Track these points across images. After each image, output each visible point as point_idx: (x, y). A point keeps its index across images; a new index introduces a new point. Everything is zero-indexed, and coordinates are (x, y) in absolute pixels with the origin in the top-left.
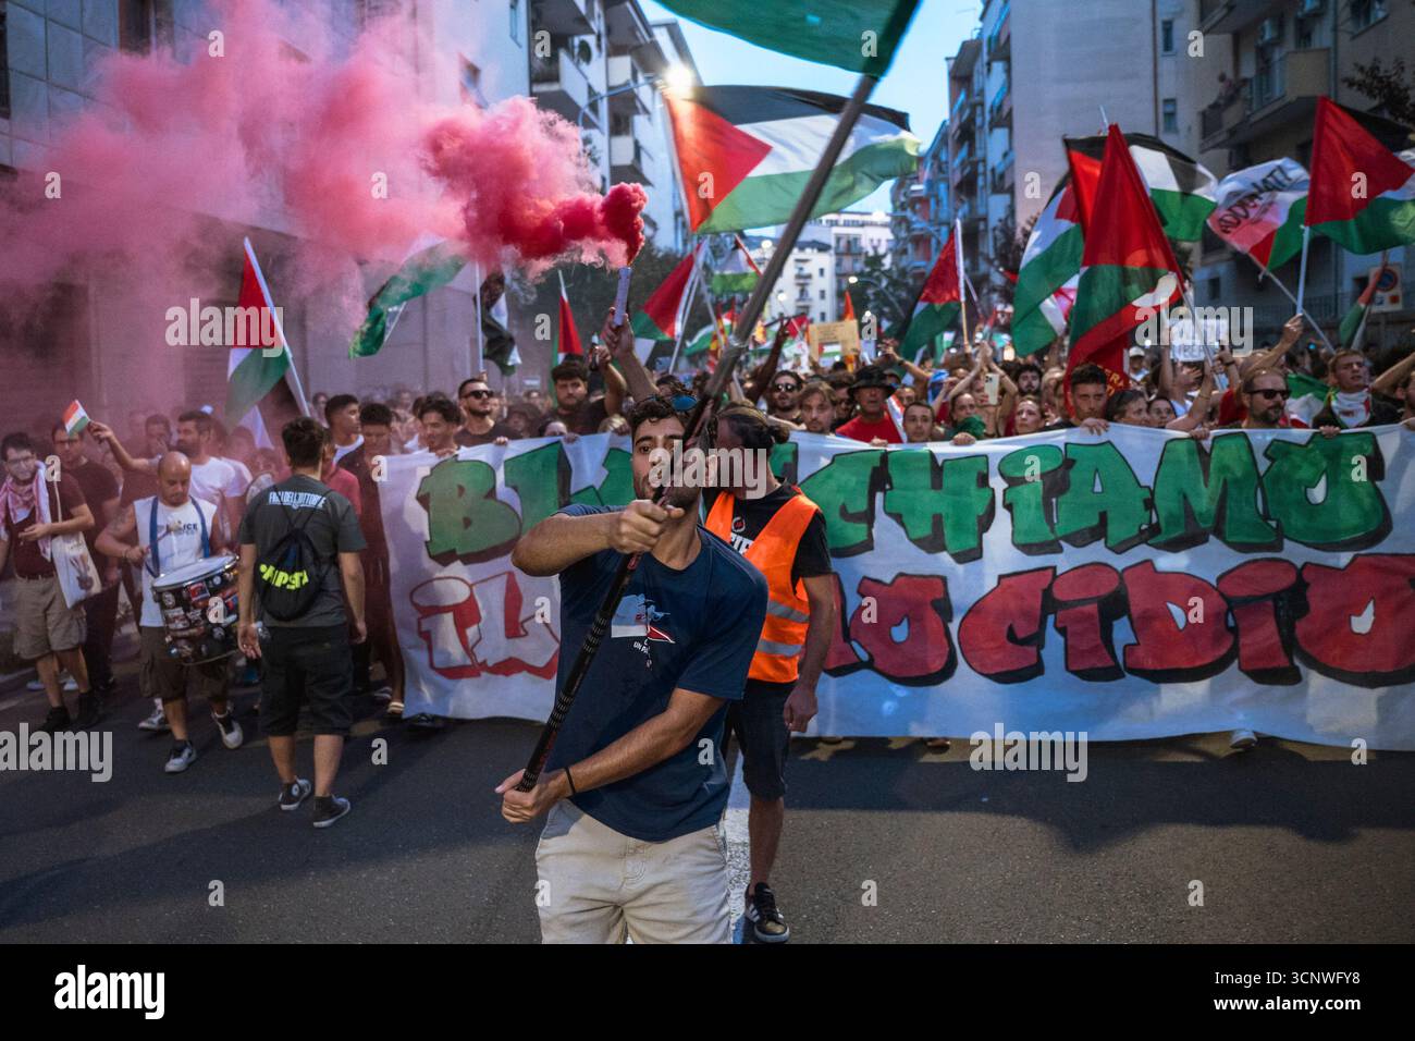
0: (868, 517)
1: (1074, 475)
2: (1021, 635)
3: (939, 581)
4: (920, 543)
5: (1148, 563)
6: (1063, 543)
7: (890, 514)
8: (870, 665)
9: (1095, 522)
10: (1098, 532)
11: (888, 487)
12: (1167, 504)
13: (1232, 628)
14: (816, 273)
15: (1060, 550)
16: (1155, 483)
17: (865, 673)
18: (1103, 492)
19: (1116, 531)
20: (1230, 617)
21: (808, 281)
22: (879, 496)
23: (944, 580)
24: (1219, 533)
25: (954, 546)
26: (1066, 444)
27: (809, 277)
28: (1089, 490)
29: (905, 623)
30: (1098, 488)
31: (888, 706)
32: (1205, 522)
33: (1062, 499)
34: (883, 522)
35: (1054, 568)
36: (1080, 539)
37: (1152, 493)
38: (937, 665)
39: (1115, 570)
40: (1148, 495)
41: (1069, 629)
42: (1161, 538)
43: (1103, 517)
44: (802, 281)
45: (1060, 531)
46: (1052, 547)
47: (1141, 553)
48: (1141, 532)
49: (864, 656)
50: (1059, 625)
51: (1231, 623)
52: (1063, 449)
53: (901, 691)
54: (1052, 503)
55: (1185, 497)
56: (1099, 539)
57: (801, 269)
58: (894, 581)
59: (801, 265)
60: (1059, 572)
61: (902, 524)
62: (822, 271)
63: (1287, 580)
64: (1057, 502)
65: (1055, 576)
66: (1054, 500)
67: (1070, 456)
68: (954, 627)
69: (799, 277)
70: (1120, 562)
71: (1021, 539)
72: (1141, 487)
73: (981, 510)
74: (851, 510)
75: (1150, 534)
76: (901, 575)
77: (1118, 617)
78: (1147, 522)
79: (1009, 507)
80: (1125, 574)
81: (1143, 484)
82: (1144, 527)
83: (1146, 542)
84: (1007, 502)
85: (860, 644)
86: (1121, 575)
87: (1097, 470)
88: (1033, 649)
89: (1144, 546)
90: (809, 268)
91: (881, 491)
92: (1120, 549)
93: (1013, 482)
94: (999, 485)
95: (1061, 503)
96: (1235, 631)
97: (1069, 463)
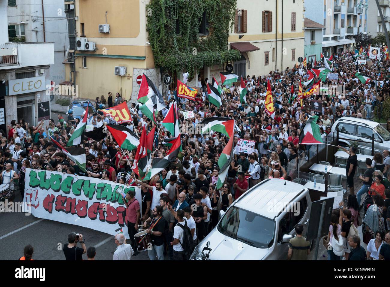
0: (80, 190)
1: (105, 188)
2: (95, 212)
4: (86, 195)
5: (110, 204)
9: (106, 196)
10: (105, 198)
12: (114, 195)
17: (76, 215)
18: (108, 191)
19: (108, 199)
22: (82, 187)
23: (88, 202)
24: (118, 201)
25: (89, 197)
28: (106, 191)
29: (82, 208)
31: (76, 220)
32: (117, 199)
34: (82, 191)
36: (103, 199)
38: (84, 215)
42: (112, 201)
43: (107, 195)
45: (102, 197)
46: (100, 199)
47: (110, 202)
49: (76, 212)
50: (99, 212)
52: (105, 184)
53: (79, 218)
61: (84, 192)
63: (124, 210)
65: (100, 204)
68: (88, 209)
70: (107, 203)
71: (97, 197)
72: (112, 192)
73: (94, 192)
74: (79, 188)
75: (111, 200)
76: (83, 200)
77: (105, 212)
79: (97, 192)
82: (111, 198)
85: (76, 210)
87: (108, 188)
92: (107, 201)
93: (98, 188)
94: (96, 188)
95: (103, 192)
96: (118, 216)
97: (105, 186)
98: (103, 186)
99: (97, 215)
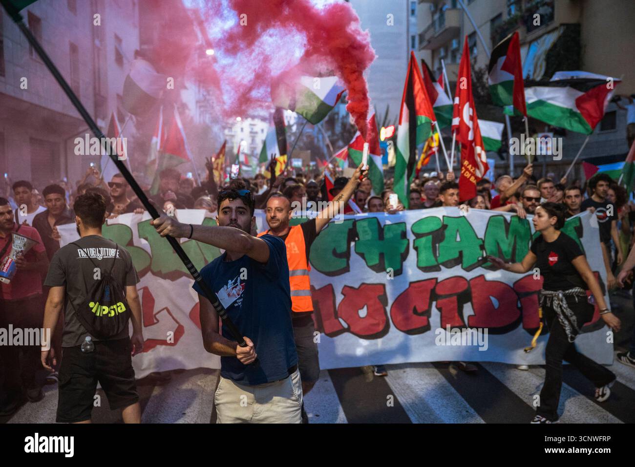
0: (347, 255)
1: (446, 232)
2: (419, 311)
3: (382, 286)
4: (372, 267)
5: (482, 276)
6: (441, 266)
7: (357, 253)
8: (348, 330)
9: (457, 255)
10: (458, 261)
11: (357, 239)
12: (490, 247)
13: (520, 308)
14: (260, 132)
15: (439, 270)
16: (485, 237)
17: (346, 334)
18: (461, 241)
19: (467, 261)
20: (519, 302)
21: (255, 135)
22: (353, 244)
23: (384, 286)
26: (444, 216)
27: (256, 133)
28: (454, 240)
29: (365, 308)
30: (458, 239)
31: (359, 351)
32: (507, 256)
33: (442, 244)
34: (354, 256)
35: (437, 279)
36: (449, 264)
37: (484, 242)
38: (381, 328)
39: (466, 280)
40: (481, 243)
41: (443, 308)
42: (488, 264)
43: (461, 253)
44: (253, 135)
45: (441, 260)
46: (436, 268)
47: (479, 271)
48: (479, 261)
49: (345, 325)
50: (439, 307)
51: (519, 305)
52: (441, 218)
53: (365, 343)
54: (436, 246)
55: (498, 244)
56: (458, 264)
57: (252, 129)
58: (360, 287)
59: (252, 127)
60: (439, 281)
61: (364, 258)
62: (262, 131)
64: (439, 246)
65: (437, 283)
66: (437, 245)
67: (445, 223)
68: (388, 309)
69: (251, 132)
70: (469, 275)
71: (422, 265)
72: (478, 238)
73: (403, 250)
74: (339, 251)
75: (483, 262)
76: (363, 284)
77: (466, 302)
78: (481, 256)
79: (416, 248)
80: (471, 282)
81: (479, 237)
82: (480, 258)
83: (480, 266)
84: (415, 246)
85: (343, 320)
86: (468, 282)
87: (458, 231)
88: (425, 318)
89: (480, 268)
90: (256, 129)
91: (353, 241)
92: (468, 269)
93: (418, 236)
94: (411, 237)
95: (440, 246)
96: (521, 309)
97: (445, 227)
98: (434, 227)
99: (429, 316)
